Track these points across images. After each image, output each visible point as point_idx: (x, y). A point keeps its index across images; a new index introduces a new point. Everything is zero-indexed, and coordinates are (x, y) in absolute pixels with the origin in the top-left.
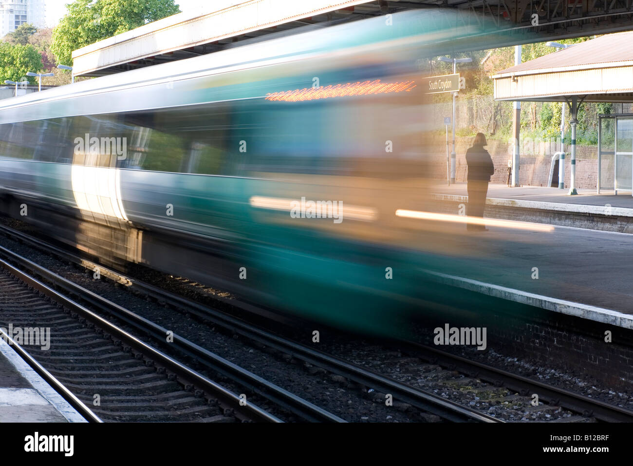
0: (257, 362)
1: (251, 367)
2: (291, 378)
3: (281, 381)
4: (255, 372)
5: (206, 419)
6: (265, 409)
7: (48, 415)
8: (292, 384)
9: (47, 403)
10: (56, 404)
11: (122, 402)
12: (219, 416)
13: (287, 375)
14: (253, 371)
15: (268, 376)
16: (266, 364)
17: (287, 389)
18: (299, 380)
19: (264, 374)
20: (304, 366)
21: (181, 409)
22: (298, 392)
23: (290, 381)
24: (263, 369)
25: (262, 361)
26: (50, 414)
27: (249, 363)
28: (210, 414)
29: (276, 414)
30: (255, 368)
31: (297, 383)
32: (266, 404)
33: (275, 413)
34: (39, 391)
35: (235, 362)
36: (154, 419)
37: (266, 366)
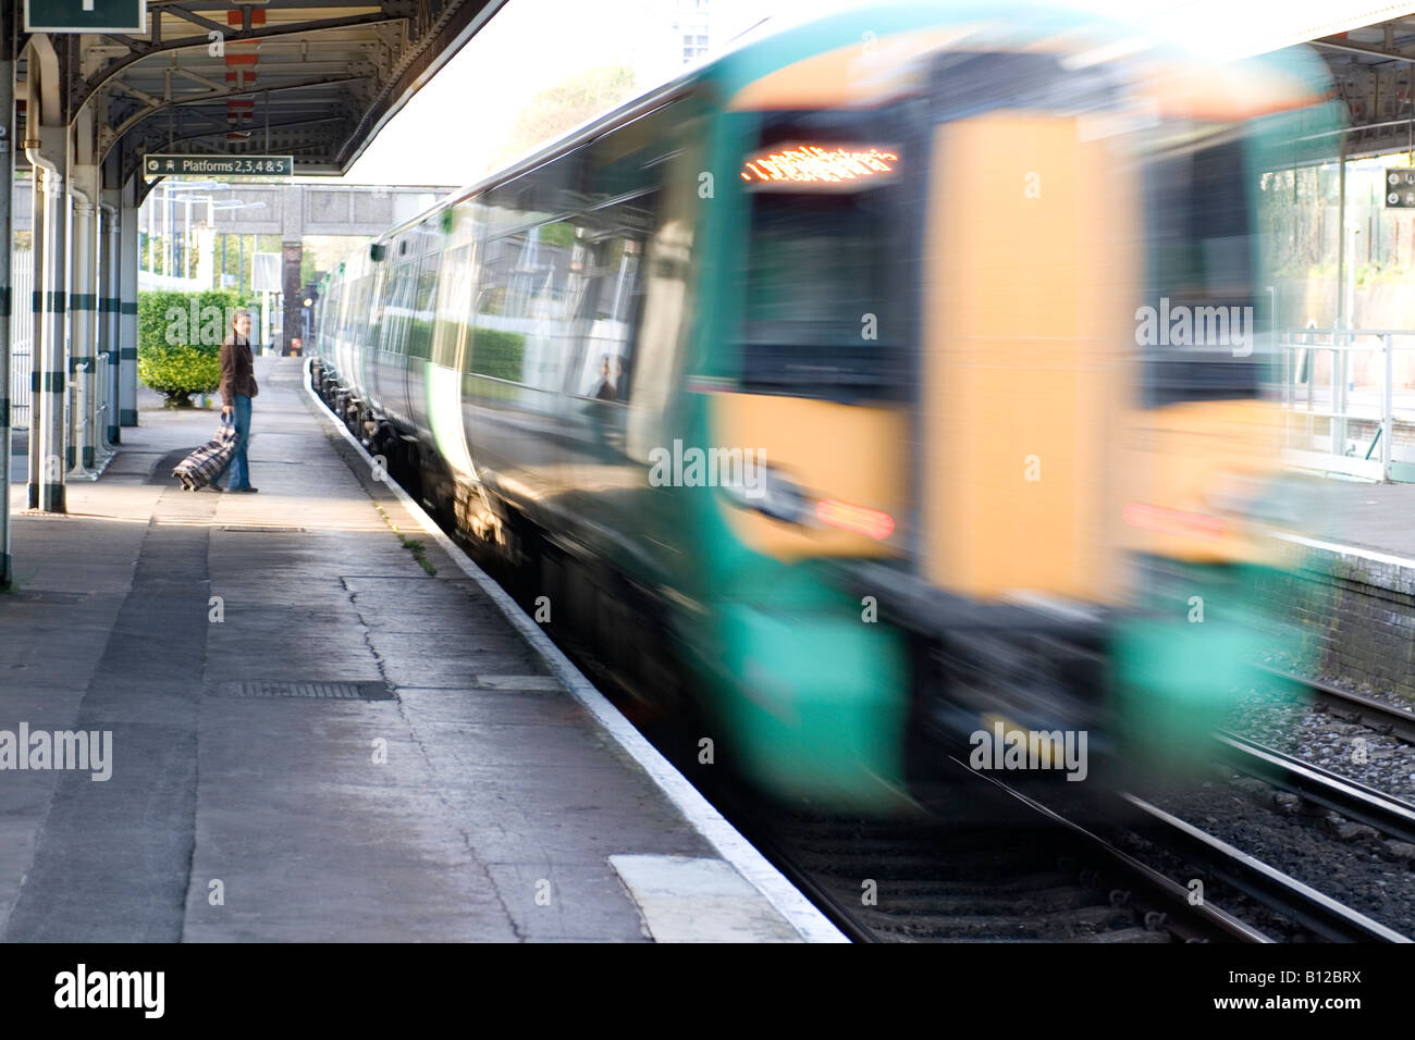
0: (1220, 810)
1: (1207, 821)
2: (1298, 848)
3: (1275, 854)
4: (1215, 832)
5: (1104, 935)
6: (1239, 917)
7: (756, 919)
8: (1301, 861)
9: (753, 892)
10: (773, 894)
11: (917, 894)
12: (1133, 929)
13: (1287, 839)
14: (1211, 829)
15: (1245, 842)
16: (1240, 814)
17: (1288, 873)
18: (1316, 851)
19: (1236, 837)
20: (1327, 820)
21: (1048, 913)
22: (1315, 880)
23: (1296, 853)
24: (1235, 825)
25: (1230, 806)
26: (759, 916)
27: (1201, 812)
28: (1115, 925)
29: (1264, 928)
30: (1215, 823)
31: (1312, 859)
32: (1240, 904)
33: (1261, 924)
34: (736, 865)
35: (1171, 808)
36: (988, 933)
37: (1240, 818)
